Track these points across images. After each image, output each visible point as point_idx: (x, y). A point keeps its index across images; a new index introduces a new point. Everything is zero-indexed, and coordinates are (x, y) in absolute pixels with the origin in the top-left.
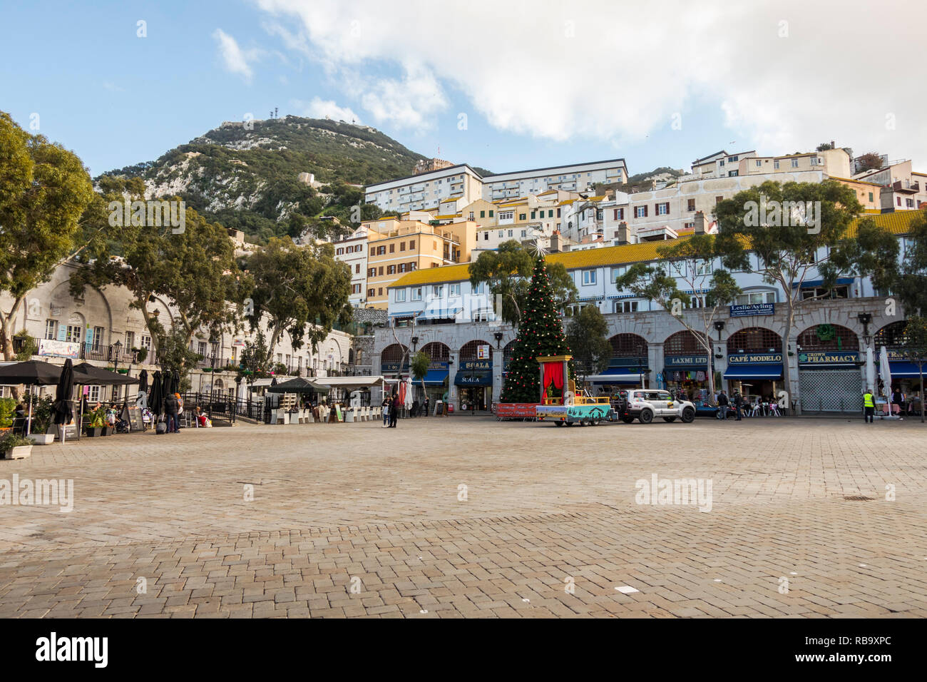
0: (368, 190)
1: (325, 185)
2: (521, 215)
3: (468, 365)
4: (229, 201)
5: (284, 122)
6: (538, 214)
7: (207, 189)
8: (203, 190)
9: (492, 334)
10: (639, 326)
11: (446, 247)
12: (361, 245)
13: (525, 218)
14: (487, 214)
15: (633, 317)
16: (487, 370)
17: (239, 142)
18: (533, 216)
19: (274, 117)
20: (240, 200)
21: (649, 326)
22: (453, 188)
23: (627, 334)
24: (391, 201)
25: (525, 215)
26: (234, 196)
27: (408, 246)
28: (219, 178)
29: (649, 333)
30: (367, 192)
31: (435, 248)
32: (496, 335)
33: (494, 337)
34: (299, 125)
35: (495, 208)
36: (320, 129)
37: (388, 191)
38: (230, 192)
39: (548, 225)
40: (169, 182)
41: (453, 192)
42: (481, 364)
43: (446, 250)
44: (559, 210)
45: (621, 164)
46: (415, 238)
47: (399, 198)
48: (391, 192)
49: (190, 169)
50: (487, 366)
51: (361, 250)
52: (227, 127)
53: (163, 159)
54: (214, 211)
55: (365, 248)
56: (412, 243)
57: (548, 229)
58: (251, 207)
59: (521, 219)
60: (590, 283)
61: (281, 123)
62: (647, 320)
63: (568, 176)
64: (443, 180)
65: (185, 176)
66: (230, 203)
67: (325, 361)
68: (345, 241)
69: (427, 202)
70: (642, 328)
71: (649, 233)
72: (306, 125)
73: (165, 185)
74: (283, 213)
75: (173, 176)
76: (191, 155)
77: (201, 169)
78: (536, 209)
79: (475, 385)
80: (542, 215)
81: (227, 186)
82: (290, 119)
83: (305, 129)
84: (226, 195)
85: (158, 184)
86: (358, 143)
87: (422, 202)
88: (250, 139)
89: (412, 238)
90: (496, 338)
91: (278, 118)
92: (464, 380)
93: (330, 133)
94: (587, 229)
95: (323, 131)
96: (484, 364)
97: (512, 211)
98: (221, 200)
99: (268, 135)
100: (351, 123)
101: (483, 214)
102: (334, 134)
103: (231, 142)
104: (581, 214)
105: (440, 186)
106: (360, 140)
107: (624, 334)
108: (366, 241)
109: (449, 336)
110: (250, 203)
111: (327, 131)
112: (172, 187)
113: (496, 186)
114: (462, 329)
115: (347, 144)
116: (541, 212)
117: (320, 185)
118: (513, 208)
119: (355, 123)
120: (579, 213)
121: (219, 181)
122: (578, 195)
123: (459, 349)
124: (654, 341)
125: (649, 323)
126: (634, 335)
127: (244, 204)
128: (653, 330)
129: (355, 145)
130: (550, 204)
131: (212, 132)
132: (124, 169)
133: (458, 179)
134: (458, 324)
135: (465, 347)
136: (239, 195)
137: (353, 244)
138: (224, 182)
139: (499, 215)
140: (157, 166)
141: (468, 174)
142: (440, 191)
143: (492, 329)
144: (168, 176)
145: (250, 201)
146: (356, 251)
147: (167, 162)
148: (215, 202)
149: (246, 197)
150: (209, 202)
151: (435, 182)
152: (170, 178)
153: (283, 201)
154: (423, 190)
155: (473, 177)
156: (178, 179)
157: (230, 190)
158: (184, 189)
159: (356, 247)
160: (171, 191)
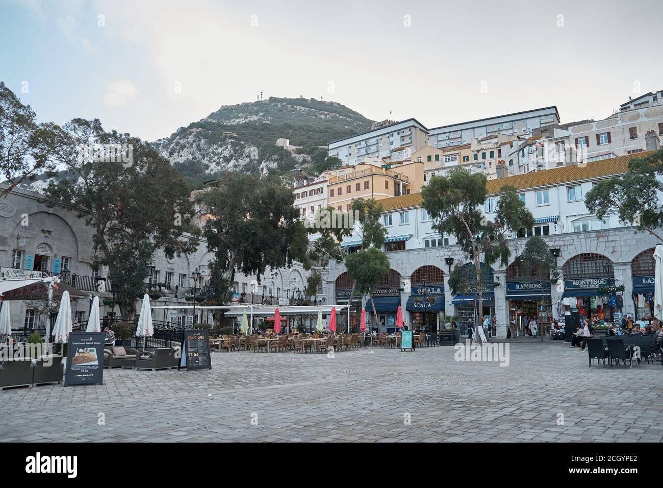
0: (331, 146)
1: (298, 147)
2: (464, 157)
3: (419, 291)
4: (224, 164)
5: (267, 102)
6: (480, 156)
7: (207, 156)
8: (204, 158)
9: (443, 258)
10: (602, 245)
11: (397, 186)
12: (322, 188)
13: (468, 160)
14: (433, 158)
15: (595, 235)
16: (439, 295)
17: (233, 120)
18: (476, 157)
19: (260, 100)
20: (231, 163)
21: (613, 244)
22: (403, 140)
23: (589, 254)
24: (350, 154)
25: (468, 157)
26: (227, 160)
27: (362, 186)
28: (216, 147)
29: (613, 252)
30: (330, 148)
31: (387, 187)
32: (447, 260)
33: (445, 262)
34: (279, 104)
35: (440, 153)
36: (295, 106)
37: (347, 146)
39: (490, 163)
40: (179, 153)
41: (403, 143)
42: (433, 289)
43: (397, 189)
44: (500, 151)
45: (553, 111)
46: (369, 179)
47: (356, 151)
48: (350, 147)
49: (194, 141)
50: (439, 291)
51: (322, 192)
52: (225, 110)
53: (175, 135)
54: (212, 173)
55: (325, 190)
56: (366, 184)
57: (490, 167)
58: (241, 168)
59: (464, 161)
60: (543, 204)
61: (265, 104)
62: (610, 239)
63: (505, 125)
64: (394, 134)
65: (191, 147)
66: (224, 166)
67: (288, 290)
68: (308, 185)
69: (380, 153)
70: (606, 247)
71: (595, 159)
72: (284, 103)
73: (176, 154)
74: (265, 171)
76: (195, 130)
77: (202, 141)
78: (478, 151)
79: (427, 311)
80: (484, 156)
81: (222, 153)
82: (272, 99)
83: (283, 106)
84: (221, 160)
85: (171, 154)
86: (325, 115)
87: (377, 153)
88: (242, 117)
89: (366, 179)
90: (447, 262)
91: (263, 99)
92: (416, 306)
93: (303, 108)
94: (528, 165)
95: (298, 107)
96: (436, 290)
97: (455, 154)
98: (218, 164)
99: (256, 113)
100: (320, 100)
101: (429, 158)
102: (306, 109)
103: (227, 121)
104: (521, 151)
105: (392, 139)
106: (327, 113)
107: (585, 254)
108: (327, 184)
109: (400, 262)
110: (239, 165)
111: (301, 107)
112: (181, 156)
113: (440, 137)
114: (411, 254)
115: (316, 116)
116: (483, 153)
117: (294, 148)
118: (456, 152)
119: (323, 100)
120: (519, 151)
121: (216, 149)
122: (516, 137)
123: (410, 275)
124: (620, 261)
125: (613, 241)
126: (596, 254)
127: (235, 166)
128: (618, 249)
129: (323, 117)
130: (491, 146)
131: (213, 114)
133: (407, 132)
134: (408, 250)
135: (415, 273)
136: (231, 160)
137: (315, 187)
138: (220, 150)
139: (444, 158)
140: (170, 140)
141: (416, 127)
142: (392, 143)
143: (442, 254)
144: (178, 147)
145: (240, 163)
146: (317, 194)
147: (178, 137)
148: (213, 166)
149: (236, 159)
150: (207, 167)
151: (387, 135)
152: (180, 149)
153: (266, 161)
154: (377, 144)
155: (420, 129)
156: (186, 150)
157: (224, 156)
158: (190, 157)
159: (318, 189)
160: (181, 160)
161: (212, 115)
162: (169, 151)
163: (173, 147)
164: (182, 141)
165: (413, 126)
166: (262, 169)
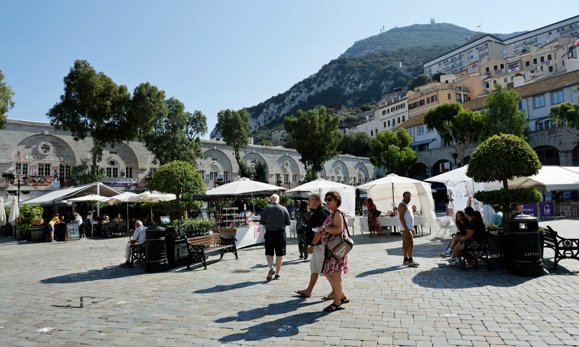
0: (425, 66)
1: (410, 67)
2: (527, 63)
4: (355, 87)
6: (539, 60)
7: (343, 83)
8: (341, 84)
9: (451, 154)
10: (553, 139)
11: (459, 96)
12: (404, 104)
13: (529, 65)
14: (499, 67)
18: (535, 62)
19: (382, 32)
20: (361, 86)
23: (543, 146)
25: (529, 62)
26: (358, 84)
27: (431, 100)
28: (349, 75)
29: (560, 144)
30: (425, 67)
31: (449, 98)
32: (453, 155)
33: (452, 156)
34: (397, 33)
35: (505, 62)
37: (438, 63)
38: (355, 82)
39: (541, 67)
40: (324, 83)
41: (481, 55)
43: (458, 98)
46: (435, 94)
48: (440, 64)
49: (333, 73)
51: (404, 107)
54: (348, 94)
55: (406, 105)
56: (434, 97)
57: (541, 70)
58: (367, 88)
59: (527, 66)
61: (387, 34)
62: (558, 134)
64: (473, 49)
65: (332, 78)
66: (355, 89)
68: (395, 103)
69: (463, 66)
70: (555, 140)
73: (322, 85)
74: (384, 88)
75: (326, 79)
77: (339, 72)
81: (353, 79)
83: (400, 34)
84: (353, 84)
85: (319, 85)
87: (461, 67)
88: (370, 48)
89: (433, 94)
90: (453, 157)
97: (518, 62)
98: (351, 87)
99: (380, 44)
101: (496, 68)
105: (472, 54)
107: (541, 146)
108: (407, 100)
109: (426, 158)
112: (326, 85)
113: (518, 44)
114: (433, 153)
116: (541, 58)
117: (406, 67)
118: (518, 59)
120: (569, 53)
123: (432, 166)
124: (565, 149)
125: (560, 136)
126: (549, 146)
127: (363, 87)
128: (564, 141)
130: (549, 50)
132: (303, 80)
133: (484, 46)
134: (430, 150)
135: (435, 165)
136: (360, 83)
139: (508, 66)
141: (491, 41)
142: (472, 57)
143: (451, 151)
144: (323, 80)
145: (366, 85)
146: (401, 108)
147: (322, 72)
148: (348, 89)
149: (364, 83)
150: (345, 90)
151: (468, 51)
152: (324, 81)
153: (384, 81)
154: (461, 59)
155: (495, 42)
156: (328, 80)
157: (355, 81)
158: (332, 85)
159: (401, 105)
160: (325, 88)
161: (349, 50)
162: (317, 83)
163: (320, 80)
164: (325, 75)
165: (489, 41)
166: (383, 86)
